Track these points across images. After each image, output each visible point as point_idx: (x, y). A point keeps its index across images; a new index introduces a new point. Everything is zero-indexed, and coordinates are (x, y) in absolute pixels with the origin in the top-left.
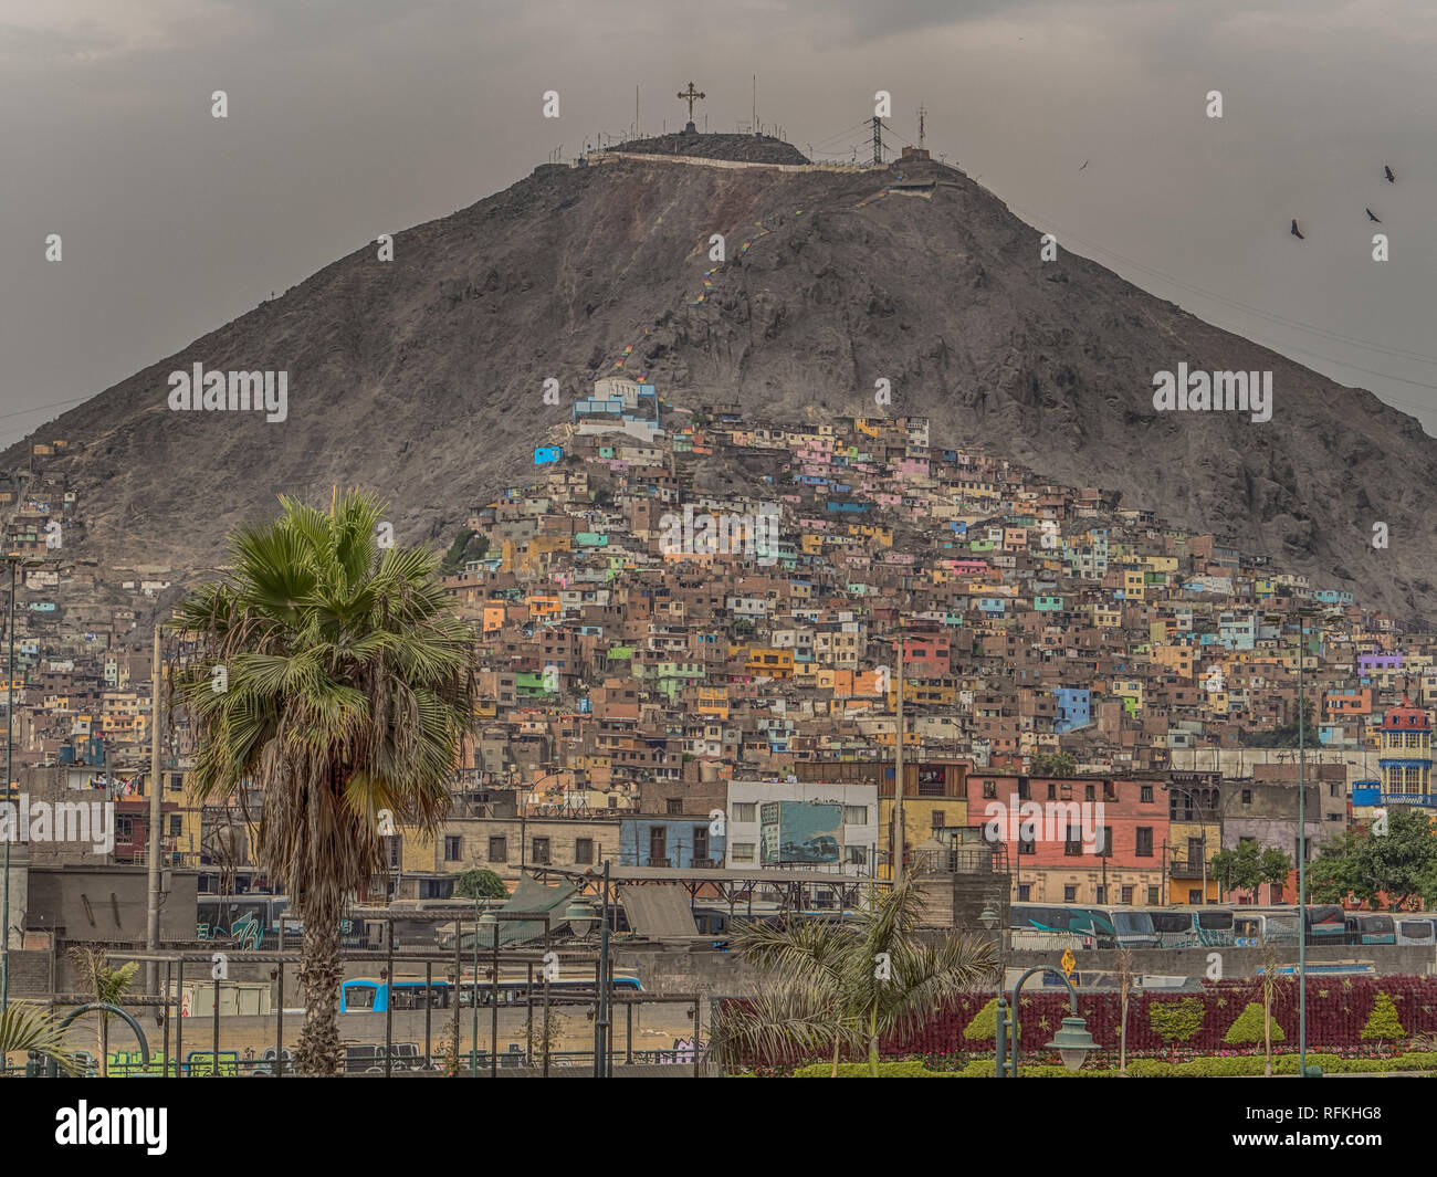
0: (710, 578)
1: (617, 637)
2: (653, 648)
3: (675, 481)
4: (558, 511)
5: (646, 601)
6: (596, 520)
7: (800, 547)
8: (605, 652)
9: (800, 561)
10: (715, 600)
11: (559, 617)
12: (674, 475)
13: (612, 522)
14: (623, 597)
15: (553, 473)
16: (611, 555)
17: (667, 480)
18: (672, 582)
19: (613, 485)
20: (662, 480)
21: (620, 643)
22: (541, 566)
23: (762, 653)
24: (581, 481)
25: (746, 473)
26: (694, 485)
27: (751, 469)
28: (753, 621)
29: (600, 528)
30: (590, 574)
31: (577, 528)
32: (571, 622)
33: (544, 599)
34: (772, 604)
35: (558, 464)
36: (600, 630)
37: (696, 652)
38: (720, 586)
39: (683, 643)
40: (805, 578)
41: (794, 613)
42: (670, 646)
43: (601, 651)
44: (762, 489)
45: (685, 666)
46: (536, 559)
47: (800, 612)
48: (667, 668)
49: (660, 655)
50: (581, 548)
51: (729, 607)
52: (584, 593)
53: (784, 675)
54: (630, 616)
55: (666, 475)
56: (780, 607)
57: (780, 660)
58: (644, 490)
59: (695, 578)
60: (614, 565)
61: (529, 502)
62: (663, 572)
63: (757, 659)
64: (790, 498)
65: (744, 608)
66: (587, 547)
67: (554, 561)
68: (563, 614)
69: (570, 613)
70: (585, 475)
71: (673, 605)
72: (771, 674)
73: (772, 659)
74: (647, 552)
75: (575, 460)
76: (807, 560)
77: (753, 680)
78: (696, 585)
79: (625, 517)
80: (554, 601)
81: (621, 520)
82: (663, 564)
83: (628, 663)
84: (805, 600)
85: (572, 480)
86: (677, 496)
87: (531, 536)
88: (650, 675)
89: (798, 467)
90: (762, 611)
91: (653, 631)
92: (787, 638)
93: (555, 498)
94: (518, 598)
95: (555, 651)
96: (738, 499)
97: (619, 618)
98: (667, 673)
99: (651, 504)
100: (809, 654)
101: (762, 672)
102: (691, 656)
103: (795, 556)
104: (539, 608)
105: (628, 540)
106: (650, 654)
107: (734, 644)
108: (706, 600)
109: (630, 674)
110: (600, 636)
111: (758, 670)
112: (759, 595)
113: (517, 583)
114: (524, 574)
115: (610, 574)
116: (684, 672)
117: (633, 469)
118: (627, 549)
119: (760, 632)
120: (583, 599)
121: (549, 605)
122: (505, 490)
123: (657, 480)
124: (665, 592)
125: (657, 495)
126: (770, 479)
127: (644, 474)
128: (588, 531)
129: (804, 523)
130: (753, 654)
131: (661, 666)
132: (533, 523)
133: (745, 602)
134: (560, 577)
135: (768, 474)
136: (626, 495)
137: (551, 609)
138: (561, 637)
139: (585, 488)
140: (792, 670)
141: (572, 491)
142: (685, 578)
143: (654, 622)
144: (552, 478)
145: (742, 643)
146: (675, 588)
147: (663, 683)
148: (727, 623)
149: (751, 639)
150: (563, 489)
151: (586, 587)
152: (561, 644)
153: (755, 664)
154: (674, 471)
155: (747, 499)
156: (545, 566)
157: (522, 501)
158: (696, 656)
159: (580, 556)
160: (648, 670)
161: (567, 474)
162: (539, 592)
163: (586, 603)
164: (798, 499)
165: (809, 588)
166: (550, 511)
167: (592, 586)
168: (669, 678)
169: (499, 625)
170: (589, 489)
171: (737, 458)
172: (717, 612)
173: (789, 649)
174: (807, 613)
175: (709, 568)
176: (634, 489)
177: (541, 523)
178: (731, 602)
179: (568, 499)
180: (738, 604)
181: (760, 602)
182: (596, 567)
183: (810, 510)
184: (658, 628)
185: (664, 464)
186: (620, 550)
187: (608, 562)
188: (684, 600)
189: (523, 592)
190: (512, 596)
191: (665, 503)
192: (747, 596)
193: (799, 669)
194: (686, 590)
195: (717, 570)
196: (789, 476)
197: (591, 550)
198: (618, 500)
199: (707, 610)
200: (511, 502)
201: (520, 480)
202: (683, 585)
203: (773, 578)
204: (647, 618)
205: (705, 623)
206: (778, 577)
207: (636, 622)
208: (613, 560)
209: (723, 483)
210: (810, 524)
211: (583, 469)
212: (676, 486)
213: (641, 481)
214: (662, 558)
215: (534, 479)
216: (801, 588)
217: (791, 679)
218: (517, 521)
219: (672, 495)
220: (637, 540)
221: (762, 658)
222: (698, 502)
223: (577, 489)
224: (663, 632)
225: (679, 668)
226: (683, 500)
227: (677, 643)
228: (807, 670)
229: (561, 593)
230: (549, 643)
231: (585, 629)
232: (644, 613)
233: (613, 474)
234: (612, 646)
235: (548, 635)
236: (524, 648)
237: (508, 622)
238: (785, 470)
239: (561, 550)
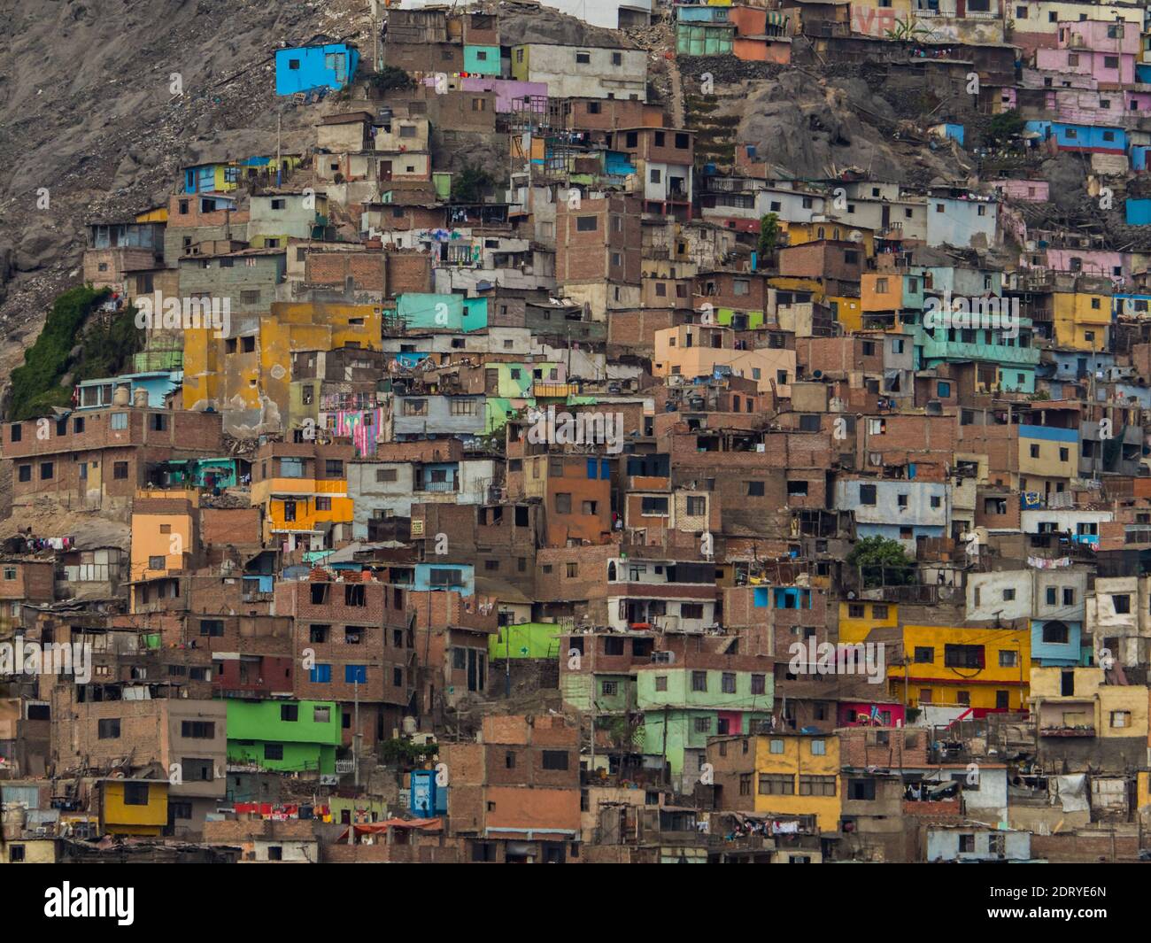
0: (786, 420)
1: (518, 595)
2: (620, 626)
3: (682, 141)
4: (346, 231)
5: (600, 490)
6: (453, 255)
7: (1048, 329)
8: (484, 636)
9: (1047, 371)
10: (801, 487)
11: (349, 539)
12: (679, 124)
13: (501, 260)
14: (533, 481)
15: (329, 121)
16: (500, 358)
17: (659, 138)
18: (675, 431)
19: (503, 155)
20: (645, 141)
21: (522, 613)
22: (295, 391)
23: (938, 636)
24: (410, 144)
25: (887, 113)
26: (740, 154)
27: (905, 104)
28: (910, 545)
29: (467, 279)
30: (438, 414)
31: (399, 282)
32: (386, 554)
33: (306, 487)
34: (966, 494)
35: (345, 96)
36: (467, 573)
37: (747, 635)
38: (814, 444)
39: (708, 612)
40: (1060, 419)
41: (1031, 522)
42: (671, 620)
43: (469, 638)
44: (936, 162)
45: (714, 678)
46: (282, 372)
47: (1050, 517)
48: (661, 684)
49: (643, 649)
50: (409, 337)
51: (841, 505)
52: (420, 469)
53: (1003, 699)
54: (555, 535)
55: (656, 122)
56: (990, 505)
57: (992, 658)
58: (592, 167)
59: (741, 422)
60: (507, 386)
61: (259, 207)
62: (649, 406)
63: (924, 655)
64: (1016, 188)
65: (885, 510)
66: (428, 335)
67: (334, 376)
68: (361, 531)
69: (381, 526)
70: (422, 126)
71: (677, 502)
72: (963, 698)
73: (971, 655)
74: (601, 347)
75: (392, 83)
76: (1067, 369)
77: (912, 715)
78: (745, 442)
79: (536, 247)
80: (335, 492)
81: (527, 257)
82: (650, 382)
83: (550, 671)
84: (1061, 483)
85: (384, 140)
86: (688, 187)
87: (265, 305)
88: (615, 706)
89: (1038, 98)
90: (937, 516)
91: (622, 576)
92: (1009, 594)
93: (337, 193)
94: (230, 485)
95: (338, 637)
96: (865, 191)
97: (518, 540)
98: (662, 699)
99: (615, 207)
100: (1074, 636)
101: (940, 694)
102: (733, 648)
103: (1032, 355)
104: (290, 513)
105: (547, 312)
106: (613, 644)
107: (857, 611)
108: (774, 486)
109: (557, 703)
110: (468, 592)
111: (928, 687)
112: (935, 472)
113: (226, 440)
114: (247, 416)
115: (495, 413)
116: (714, 696)
117: (559, 107)
118: (545, 339)
119: (931, 575)
120: (419, 485)
121: (322, 503)
122: (192, 172)
123: (632, 137)
124: (653, 464)
125: (631, 183)
126: (958, 132)
127: (593, 123)
128: (432, 290)
129: (1059, 259)
130: (912, 639)
131: (646, 678)
132: (272, 266)
133: (887, 491)
134: (351, 423)
135: (950, 120)
136: (540, 182)
137: (324, 516)
138: (356, 595)
139: (421, 165)
140: (1025, 685)
141: (385, 174)
142: (713, 422)
143: (624, 549)
144: (330, 136)
145: (880, 609)
146: (685, 452)
147: (653, 729)
148: (837, 551)
149: (905, 598)
150: (358, 168)
151: (424, 452)
152: (355, 616)
153: (919, 671)
154: (678, 114)
155: (890, 193)
156: (308, 391)
157: (239, 204)
158: (745, 649)
159: (408, 362)
160: (608, 690)
161: (370, 125)
162: (295, 468)
163: (427, 497)
164: (1041, 192)
165: (1074, 449)
166: (323, 230)
167: (444, 448)
168: (668, 712)
169: (175, 562)
170: (434, 165)
171: (862, 75)
172: (809, 520)
173: (1015, 625)
174: (1068, 522)
175: (784, 391)
176: (564, 165)
177: (295, 266)
178: (848, 492)
179: (371, 196)
180: (868, 496)
181: (931, 489)
182: (455, 392)
183: (1074, 222)
184: (636, 569)
185: (651, 91)
186: (524, 342)
187: (491, 378)
188: (711, 485)
189: (244, 467)
190: (212, 479)
191: (655, 206)
192: (894, 472)
193: (1045, 684)
194: (720, 458)
195: (806, 397)
196: (1012, 126)
197: (442, 344)
198: (518, 199)
199: (777, 513)
200: (209, 206)
201: (232, 141)
202: (707, 443)
203: (967, 419)
204: (606, 538)
205: (774, 552)
206: (982, 419)
207: (571, 551)
208: (504, 372)
209: (821, 144)
210: (1076, 264)
211: (417, 108)
212: (687, 155)
213: (586, 142)
214: (646, 364)
215: (272, 139)
216: (1050, 448)
217: (1023, 713)
218: (226, 261)
219: (675, 183)
220: (573, 314)
221: (940, 652)
222: (749, 201)
223: (398, 168)
224: (649, 578)
225: (698, 683)
226: (707, 197)
227: (691, 611)
228: (1068, 685)
229: (352, 470)
230: (320, 614)
231: (423, 573)
232: (594, 525)
233: (503, 124)
234: (503, 620)
235: (319, 593)
236: (247, 628)
237: (201, 555)
238: (1003, 108)
239: (352, 346)
